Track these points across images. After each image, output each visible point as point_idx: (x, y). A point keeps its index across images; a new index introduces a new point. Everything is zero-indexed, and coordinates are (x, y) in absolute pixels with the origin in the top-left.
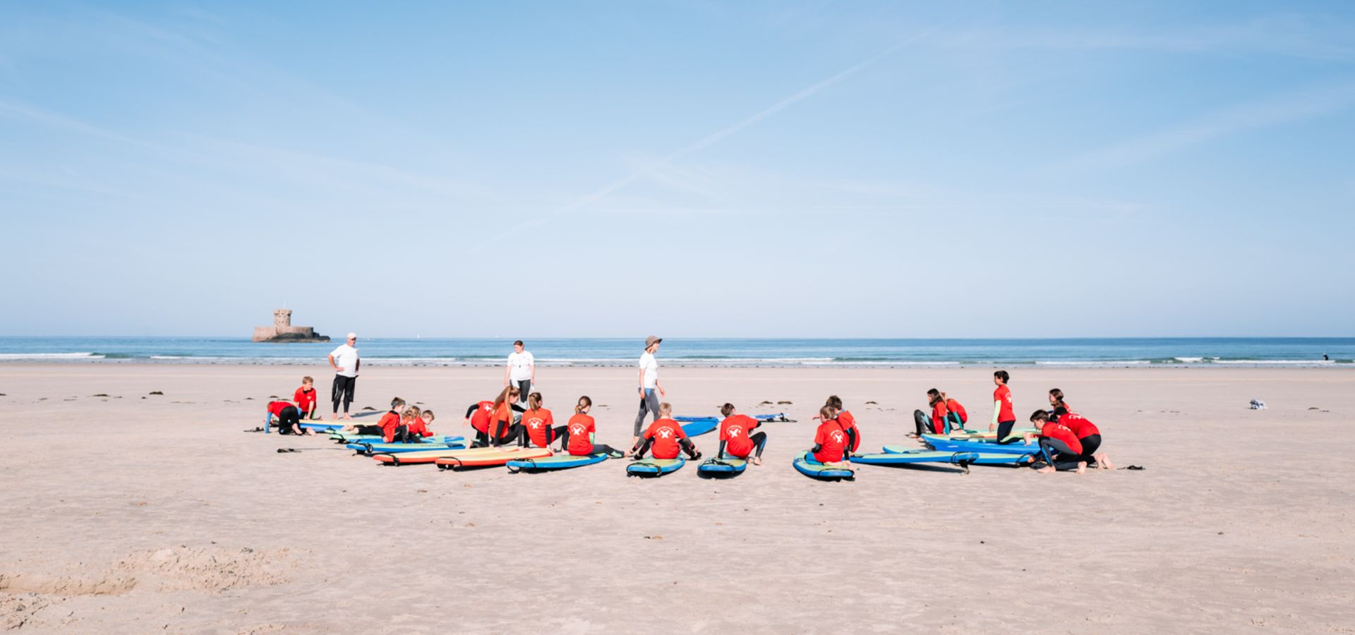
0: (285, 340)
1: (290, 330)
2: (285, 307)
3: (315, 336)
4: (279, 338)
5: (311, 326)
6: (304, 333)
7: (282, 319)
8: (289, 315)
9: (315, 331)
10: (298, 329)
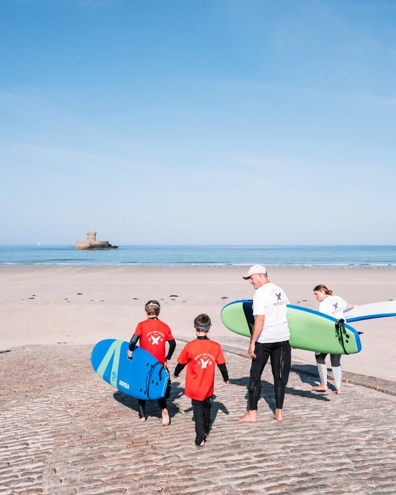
0: (95, 249)
1: (97, 242)
2: (92, 230)
3: (110, 246)
4: (92, 247)
5: (107, 241)
6: (105, 244)
7: (91, 237)
8: (95, 235)
9: (109, 243)
10: (101, 242)
